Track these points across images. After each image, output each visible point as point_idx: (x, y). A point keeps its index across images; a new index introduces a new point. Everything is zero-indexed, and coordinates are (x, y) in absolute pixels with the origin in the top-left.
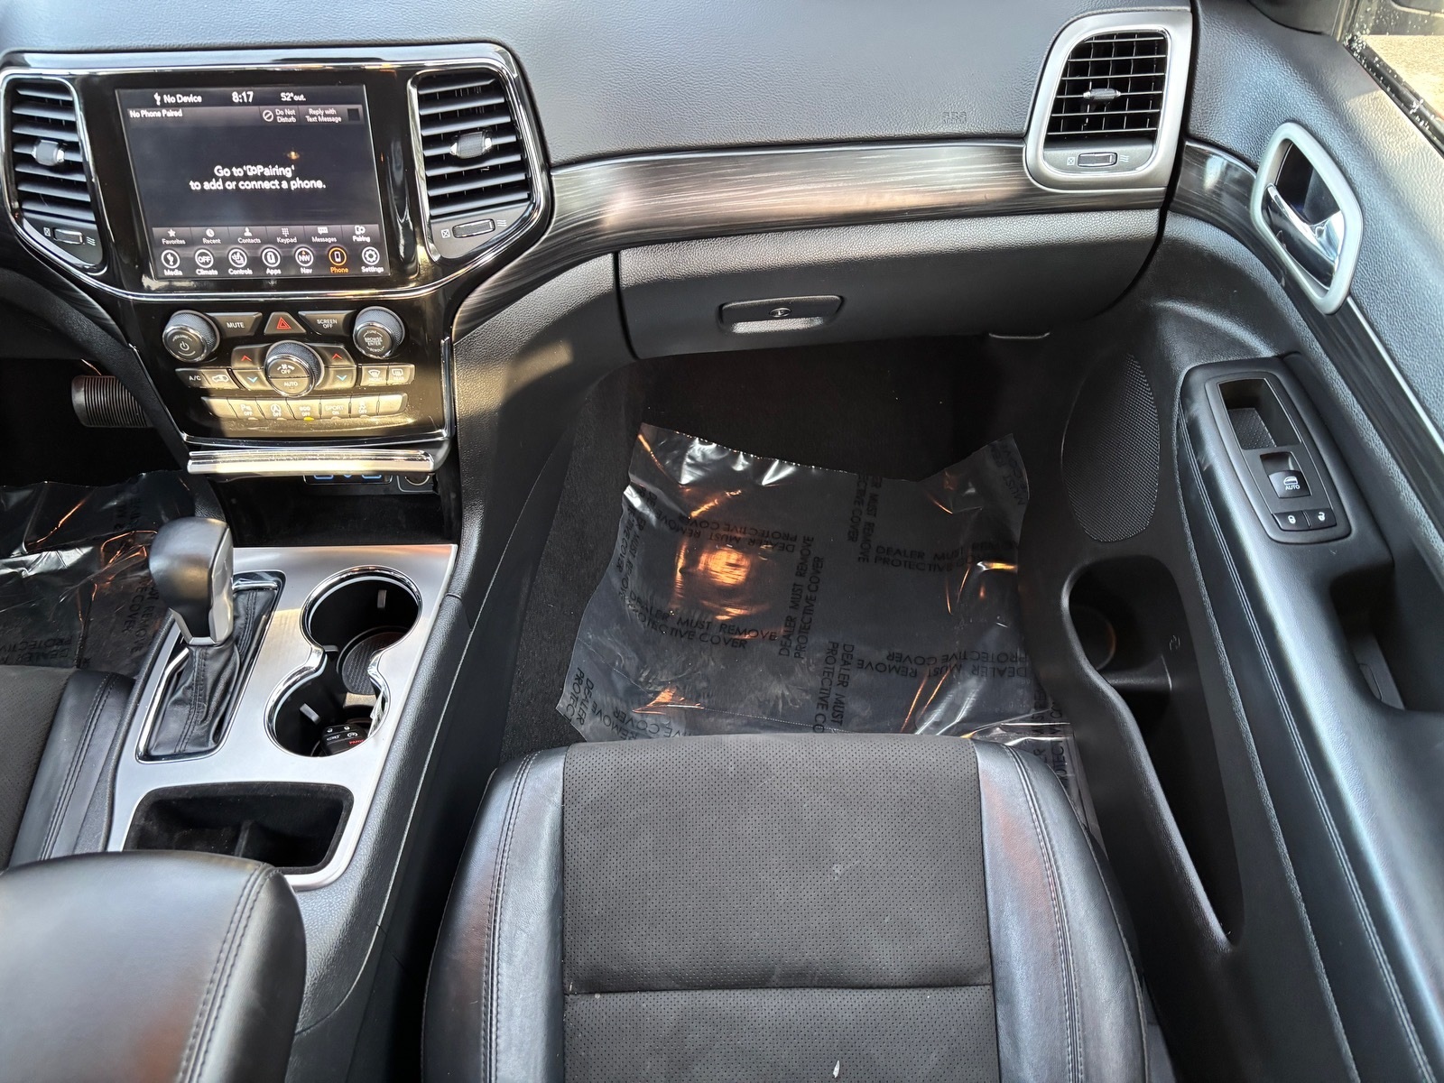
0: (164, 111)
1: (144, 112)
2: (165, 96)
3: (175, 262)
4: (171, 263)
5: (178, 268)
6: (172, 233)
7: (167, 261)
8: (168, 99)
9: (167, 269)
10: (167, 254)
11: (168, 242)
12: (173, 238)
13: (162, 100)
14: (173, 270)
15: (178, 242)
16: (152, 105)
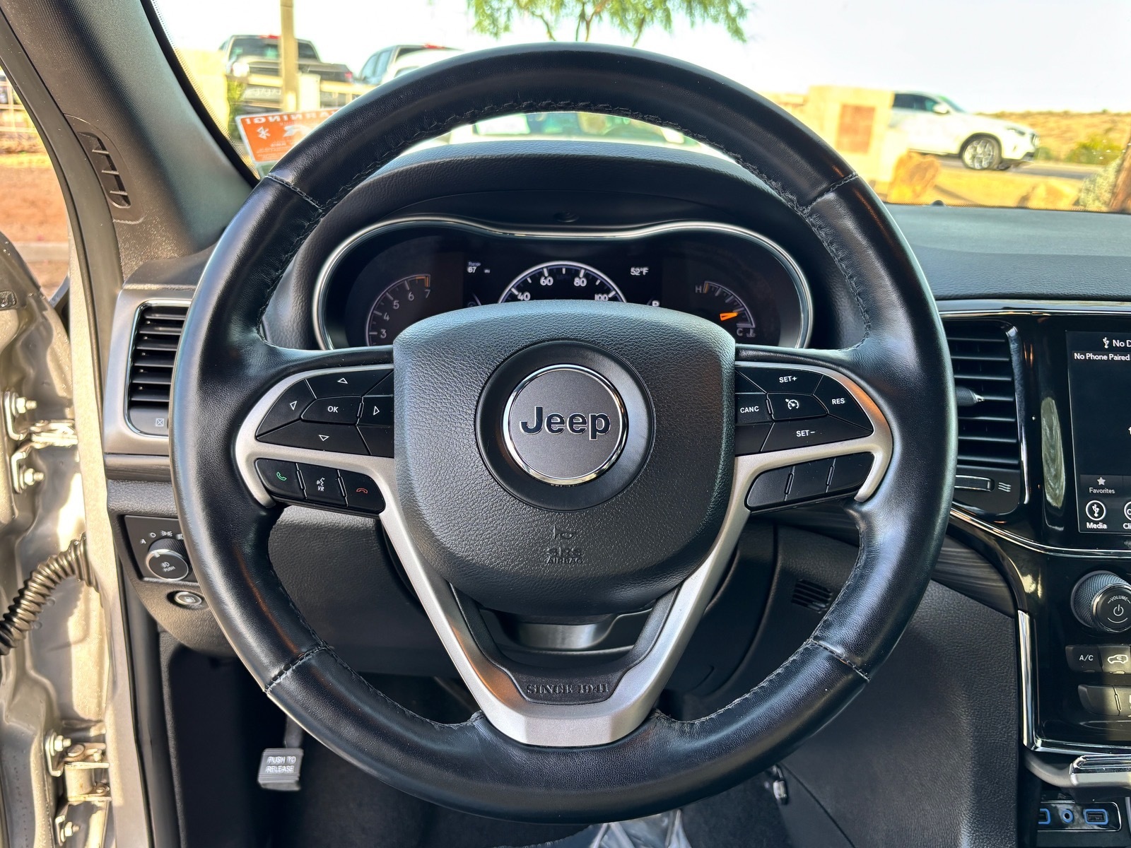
0: (1111, 356)
1: (1090, 355)
2: (1114, 341)
3: (1100, 513)
4: (1096, 515)
5: (1103, 521)
6: (1101, 481)
7: (1092, 512)
8: (1117, 343)
9: (1090, 521)
10: (1093, 504)
11: (1095, 491)
12: (1102, 487)
13: (1110, 345)
14: (1097, 523)
15: (1107, 491)
16: (1099, 349)
